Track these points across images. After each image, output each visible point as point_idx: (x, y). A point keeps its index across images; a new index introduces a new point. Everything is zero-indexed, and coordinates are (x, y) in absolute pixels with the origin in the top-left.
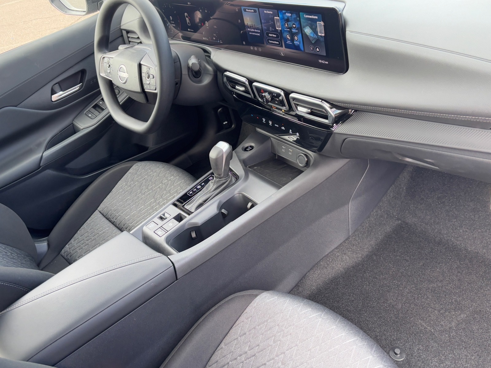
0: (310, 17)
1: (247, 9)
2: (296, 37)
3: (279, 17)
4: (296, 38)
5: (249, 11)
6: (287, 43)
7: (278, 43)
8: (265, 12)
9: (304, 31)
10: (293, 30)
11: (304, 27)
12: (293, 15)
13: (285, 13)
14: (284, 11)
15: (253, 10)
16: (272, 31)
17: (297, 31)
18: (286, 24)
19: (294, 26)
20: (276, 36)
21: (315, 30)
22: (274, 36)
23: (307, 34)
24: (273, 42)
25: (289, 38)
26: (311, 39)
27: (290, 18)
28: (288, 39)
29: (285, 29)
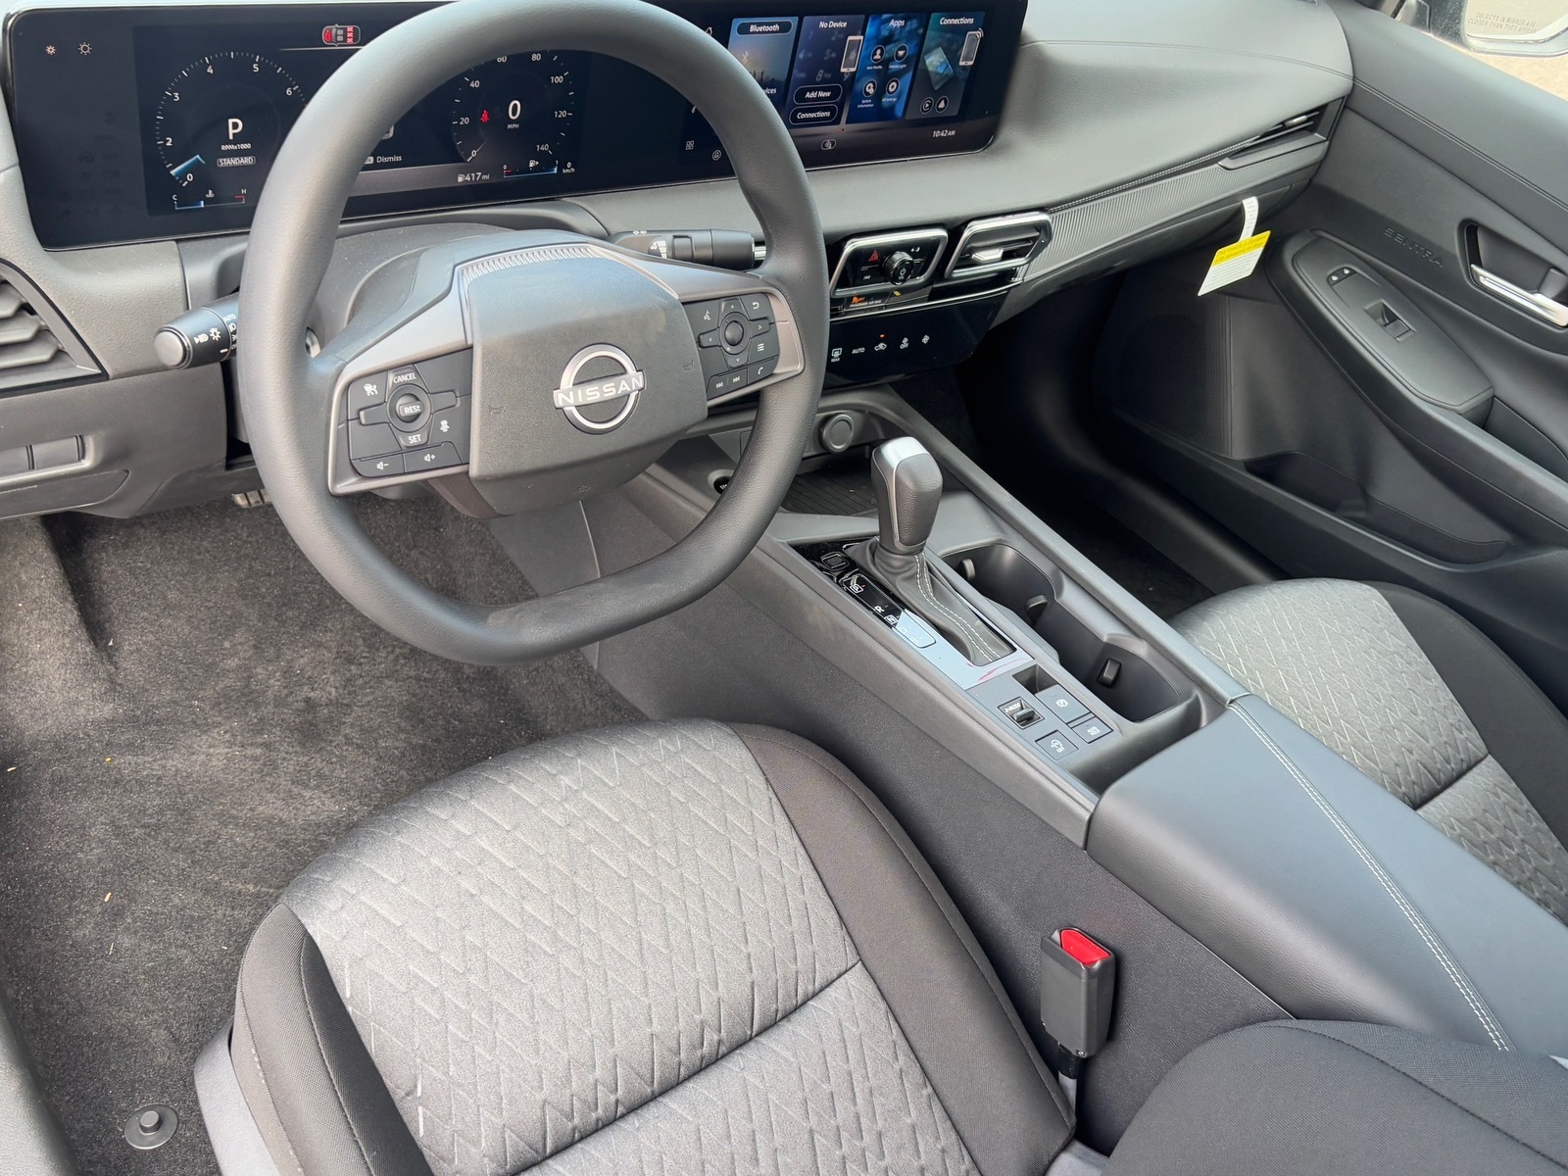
0: (956, 21)
1: (754, 24)
2: (894, 84)
3: (863, 34)
4: (892, 87)
5: (761, 29)
6: (859, 106)
7: (828, 114)
8: (823, 25)
9: (925, 61)
10: (893, 67)
11: (929, 51)
12: (909, 23)
13: (889, 20)
14: (885, 16)
15: (779, 23)
16: (824, 81)
17: (905, 66)
18: (879, 52)
19: (901, 53)
20: (828, 94)
21: (952, 57)
22: (822, 94)
23: (930, 69)
24: (812, 115)
25: (871, 91)
26: (934, 79)
27: (897, 32)
28: (868, 94)
29: (869, 68)
